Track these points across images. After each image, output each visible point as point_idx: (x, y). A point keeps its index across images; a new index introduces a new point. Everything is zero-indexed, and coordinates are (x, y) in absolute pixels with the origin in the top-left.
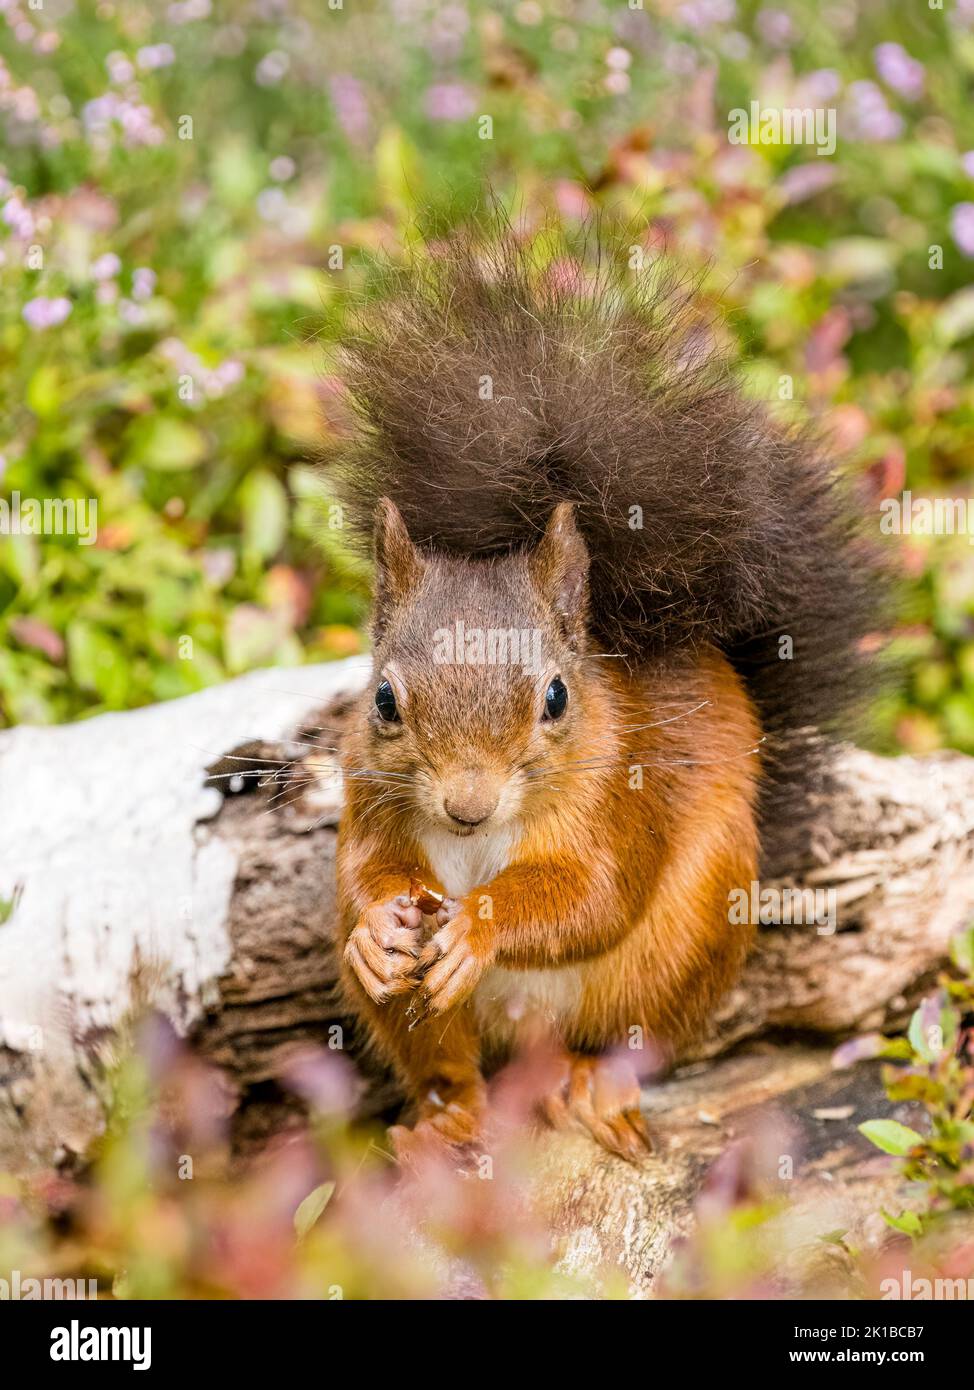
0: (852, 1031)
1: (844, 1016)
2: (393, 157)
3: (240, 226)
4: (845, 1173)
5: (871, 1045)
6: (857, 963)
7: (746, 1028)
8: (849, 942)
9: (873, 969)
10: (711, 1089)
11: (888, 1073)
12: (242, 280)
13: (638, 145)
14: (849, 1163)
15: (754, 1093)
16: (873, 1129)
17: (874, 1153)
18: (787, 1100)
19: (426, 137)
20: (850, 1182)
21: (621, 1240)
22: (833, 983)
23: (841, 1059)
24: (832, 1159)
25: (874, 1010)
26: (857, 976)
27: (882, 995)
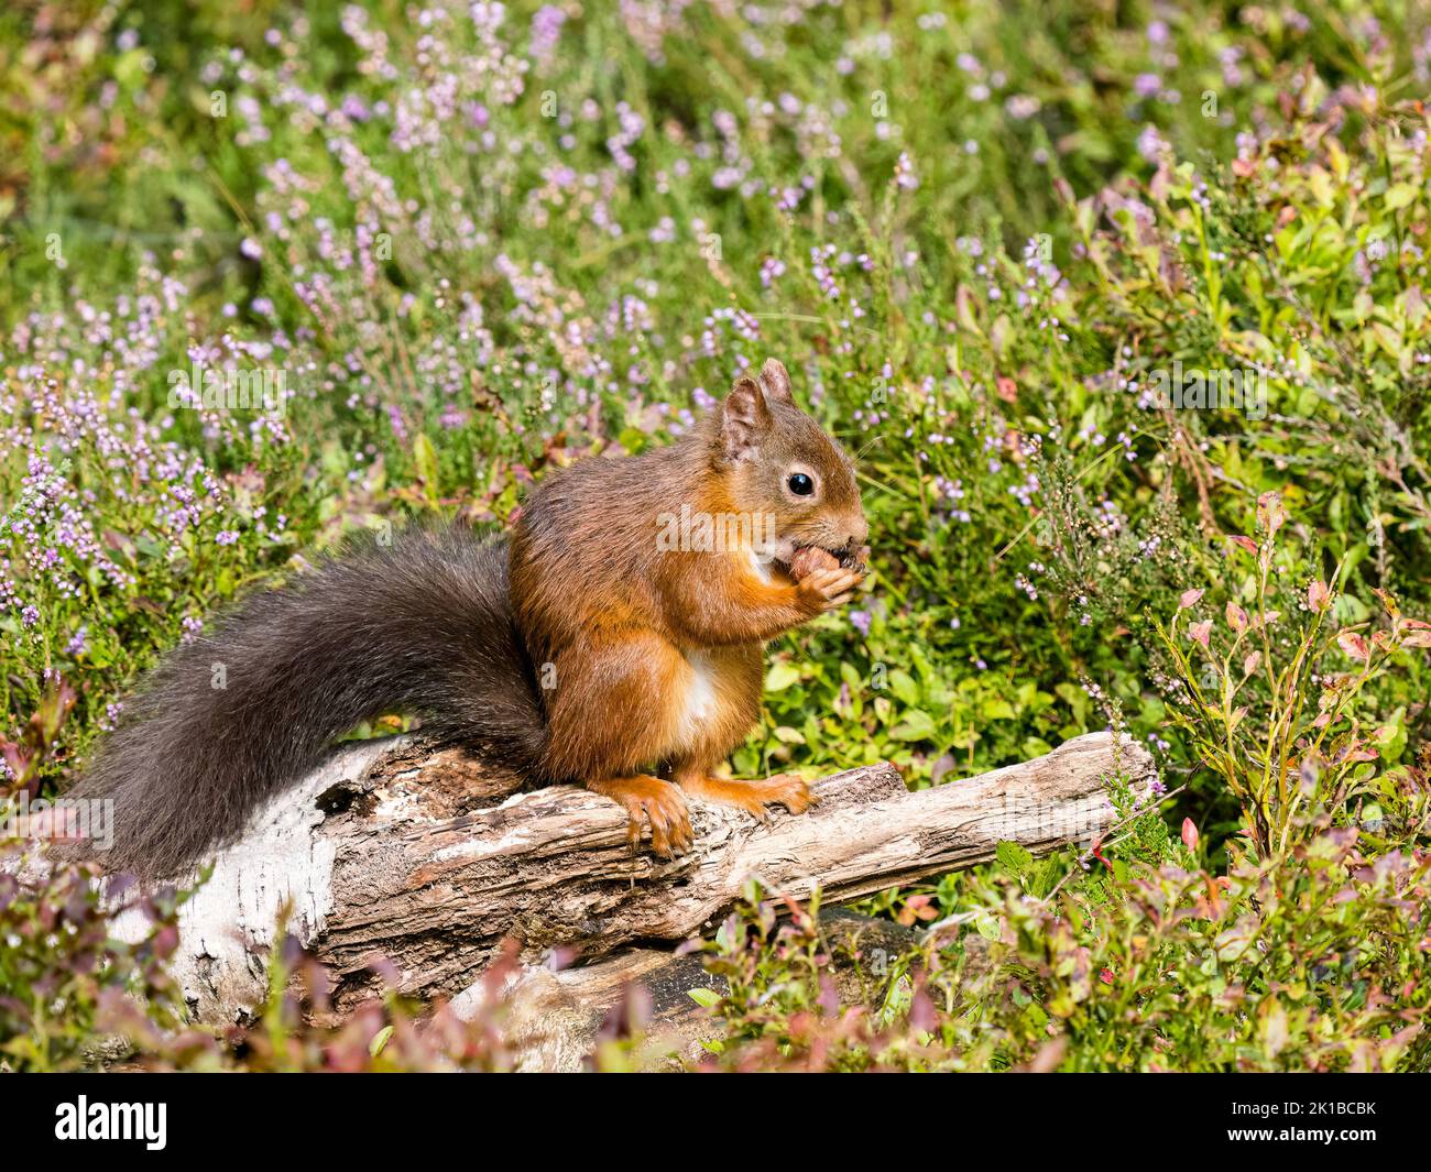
0: (683, 939)
1: (678, 932)
2: (422, 448)
3: (335, 491)
4: (677, 1019)
5: (697, 943)
6: (684, 902)
7: (622, 938)
8: (679, 892)
9: (694, 905)
10: (604, 972)
11: (707, 960)
12: (338, 518)
13: (560, 443)
14: (681, 1013)
15: (627, 975)
16: (695, 993)
17: (695, 1006)
18: (645, 978)
19: (440, 442)
20: (681, 1023)
21: (554, 1057)
22: (672, 914)
23: (680, 952)
24: (672, 1011)
25: (695, 929)
26: (685, 909)
27: (699, 919)
